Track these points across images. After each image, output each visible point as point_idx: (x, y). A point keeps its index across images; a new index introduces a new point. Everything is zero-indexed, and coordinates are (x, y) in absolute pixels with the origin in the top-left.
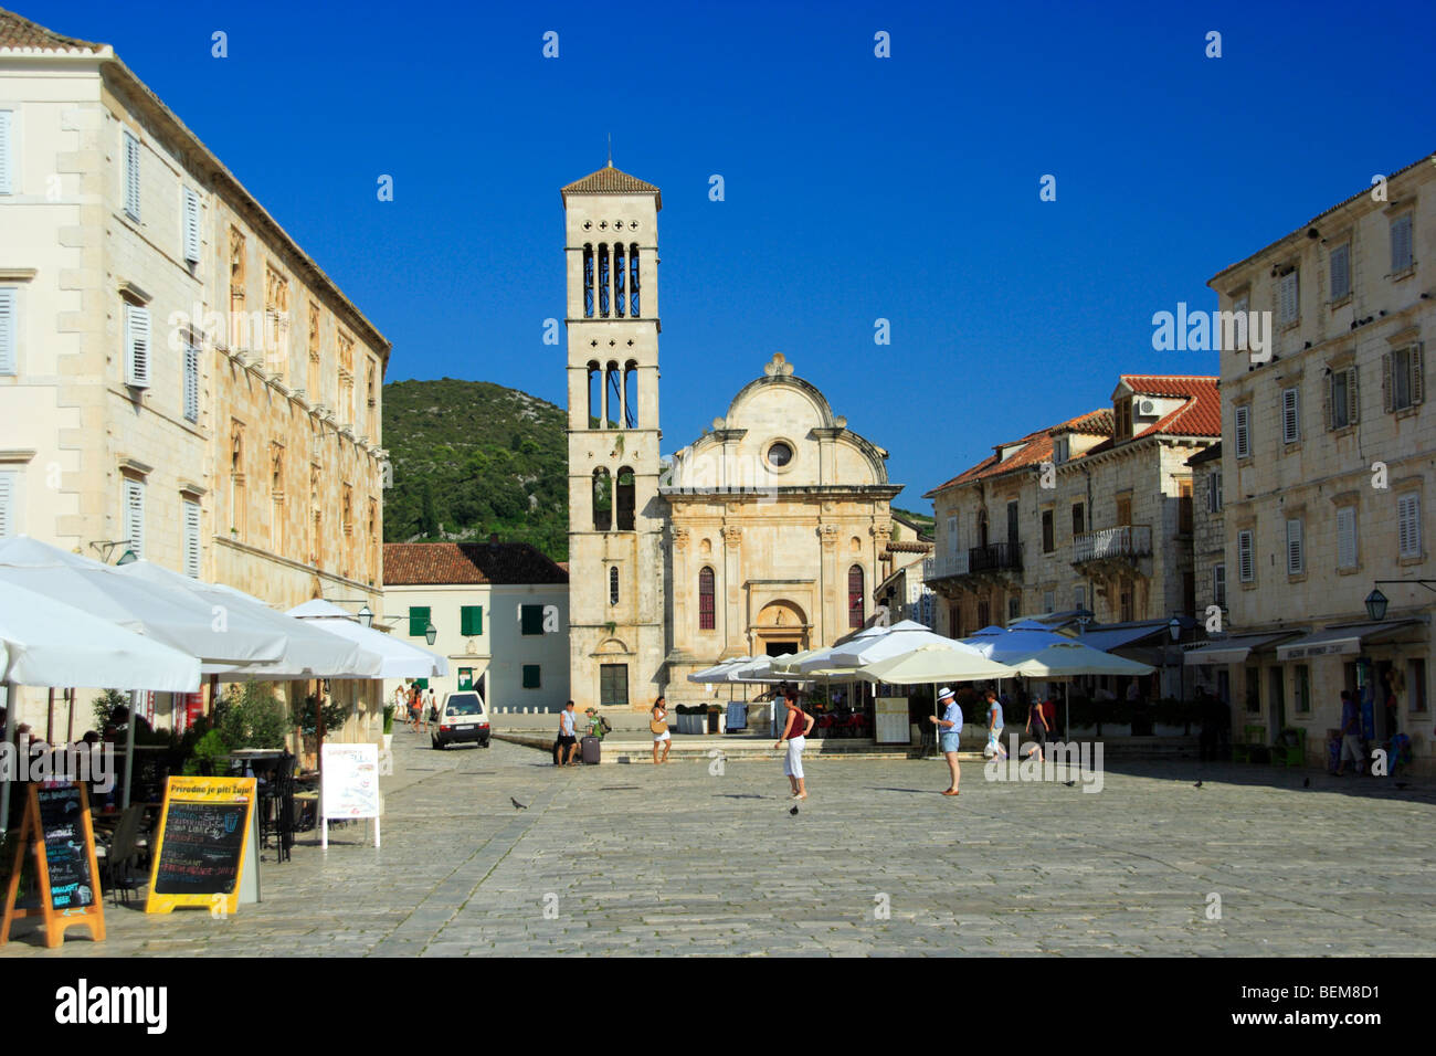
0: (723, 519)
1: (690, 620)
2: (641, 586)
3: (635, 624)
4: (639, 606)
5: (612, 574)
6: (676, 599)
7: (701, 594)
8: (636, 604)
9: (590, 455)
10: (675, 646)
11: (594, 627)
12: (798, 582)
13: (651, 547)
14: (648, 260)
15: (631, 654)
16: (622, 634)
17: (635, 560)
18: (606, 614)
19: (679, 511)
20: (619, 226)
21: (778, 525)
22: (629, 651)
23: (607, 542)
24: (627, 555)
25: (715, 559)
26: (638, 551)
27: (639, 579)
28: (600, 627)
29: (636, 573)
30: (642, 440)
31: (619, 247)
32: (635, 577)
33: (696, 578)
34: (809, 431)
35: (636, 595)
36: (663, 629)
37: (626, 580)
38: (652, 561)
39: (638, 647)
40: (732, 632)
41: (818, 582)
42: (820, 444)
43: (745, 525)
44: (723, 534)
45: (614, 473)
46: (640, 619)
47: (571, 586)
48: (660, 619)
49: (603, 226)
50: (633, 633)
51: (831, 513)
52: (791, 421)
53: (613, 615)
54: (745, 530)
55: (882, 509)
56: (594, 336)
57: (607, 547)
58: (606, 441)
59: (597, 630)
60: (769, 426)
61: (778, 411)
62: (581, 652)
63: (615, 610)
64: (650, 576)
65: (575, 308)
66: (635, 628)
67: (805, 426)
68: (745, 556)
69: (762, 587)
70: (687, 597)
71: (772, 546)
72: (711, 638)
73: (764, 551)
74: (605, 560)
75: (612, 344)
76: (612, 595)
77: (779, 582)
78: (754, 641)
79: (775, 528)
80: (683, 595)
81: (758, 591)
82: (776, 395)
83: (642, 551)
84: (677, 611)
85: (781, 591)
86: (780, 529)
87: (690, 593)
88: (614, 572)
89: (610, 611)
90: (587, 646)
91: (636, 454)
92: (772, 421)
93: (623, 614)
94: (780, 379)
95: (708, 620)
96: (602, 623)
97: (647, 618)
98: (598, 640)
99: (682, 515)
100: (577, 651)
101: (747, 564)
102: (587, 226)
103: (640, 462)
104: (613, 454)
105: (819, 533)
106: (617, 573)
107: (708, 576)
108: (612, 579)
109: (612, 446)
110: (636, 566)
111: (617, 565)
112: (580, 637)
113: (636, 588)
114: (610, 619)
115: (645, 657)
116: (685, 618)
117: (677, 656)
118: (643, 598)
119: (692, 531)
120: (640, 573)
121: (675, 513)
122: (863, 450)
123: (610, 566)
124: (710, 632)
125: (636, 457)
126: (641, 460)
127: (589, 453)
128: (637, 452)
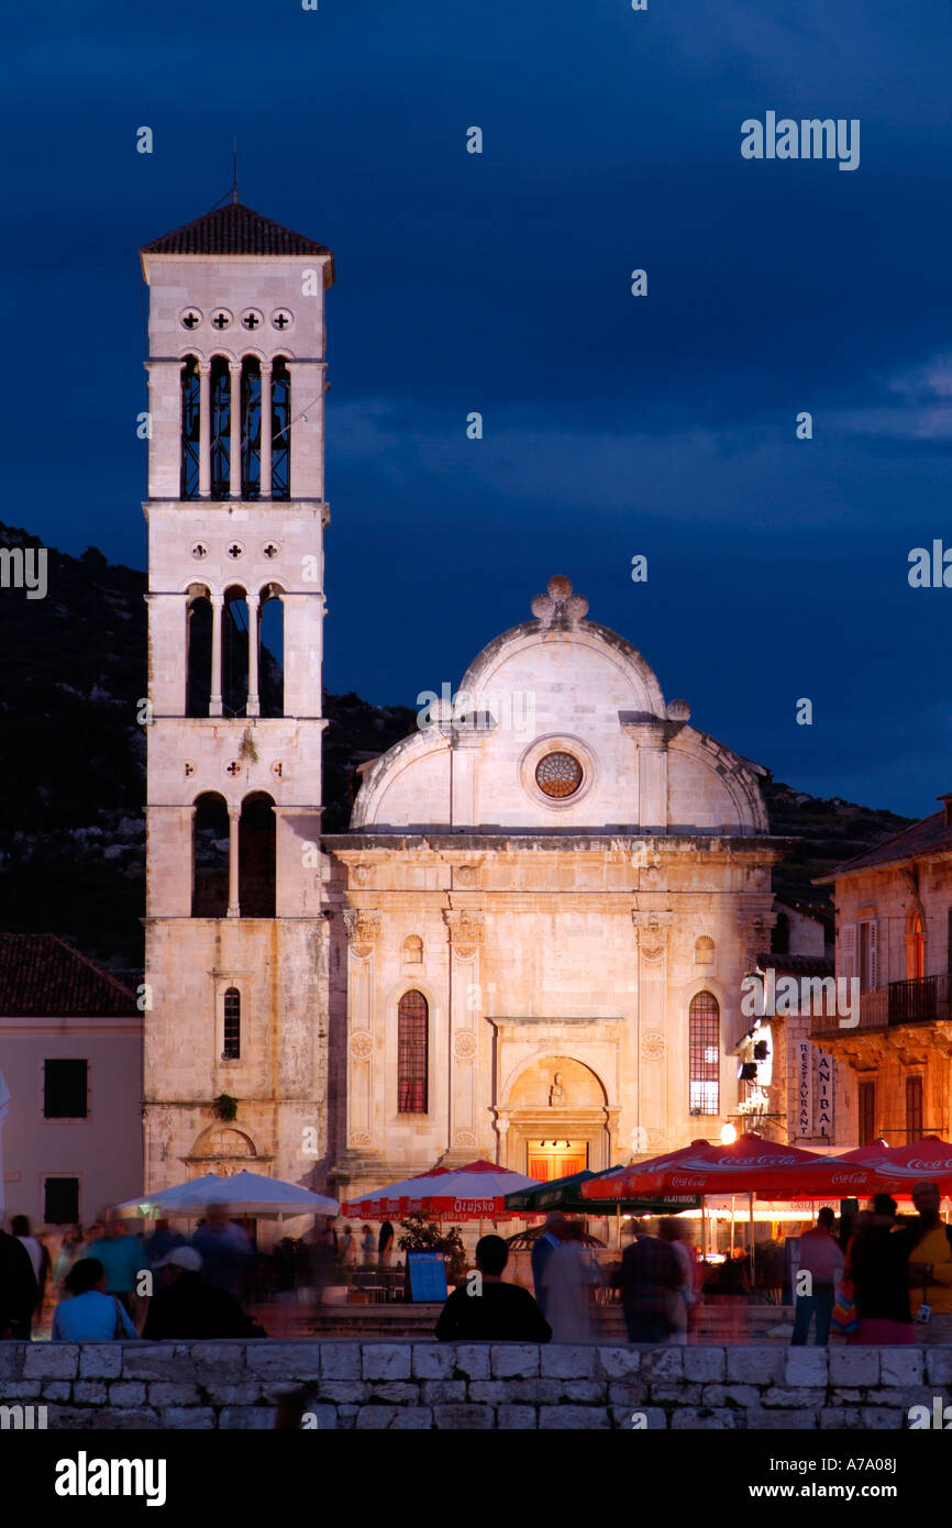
1: (379, 1094)
2: (283, 1026)
3: (271, 1099)
4: (280, 1066)
5: (227, 1001)
6: (352, 1055)
7: (401, 1042)
8: (274, 1061)
9: (189, 770)
10: (349, 1146)
11: (190, 1105)
12: (593, 1021)
13: (304, 951)
14: (307, 385)
15: (264, 1159)
16: (247, 1118)
17: (274, 976)
18: (214, 1080)
19: (359, 882)
20: (251, 322)
21: (553, 911)
22: (260, 1152)
23: (218, 940)
24: (258, 964)
25: (430, 976)
26: (280, 959)
27: (281, 1011)
28: (204, 1105)
29: (275, 999)
30: (291, 741)
31: (251, 364)
32: (274, 1010)
33: (393, 1012)
35: (275, 1044)
36: (325, 1111)
37: (254, 1013)
38: (306, 977)
39: (276, 1145)
40: (462, 1118)
41: (631, 1024)
42: (638, 756)
43: (489, 910)
44: (448, 927)
45: (234, 807)
46: (281, 1091)
47: (149, 1025)
48: (319, 1093)
49: (221, 322)
50: (269, 1117)
51: (657, 889)
52: (585, 710)
53: (229, 1083)
54: (489, 920)
56: (200, 538)
57: (218, 950)
58: (219, 742)
59: (197, 1111)
60: (539, 717)
61: (556, 688)
62: (165, 1154)
63: (235, 1074)
64: (301, 1006)
65: (164, 477)
66: (272, 1106)
67: (609, 719)
68: (489, 969)
69: (522, 1032)
70: (374, 1051)
71: (542, 952)
72: (420, 1131)
73: (525, 961)
74: (216, 975)
75: (235, 551)
76: (227, 1044)
77: (553, 1021)
78: (503, 1137)
79: (548, 918)
80: (366, 1047)
81: (512, 1040)
82: (554, 656)
83: (287, 958)
84: (355, 1078)
85: (557, 1040)
86: (558, 919)
87: (380, 1043)
88: (233, 998)
89: (222, 1075)
90: (176, 1143)
91: (279, 770)
92: (544, 709)
93: (248, 1081)
94: (562, 624)
95: (414, 1097)
96: (208, 1097)
97: (295, 1089)
98: (198, 1130)
99: (366, 888)
100: (157, 1153)
101: (492, 987)
102: (190, 322)
103: (285, 784)
104: (233, 768)
105: (632, 929)
106: (237, 1001)
107: (415, 1010)
108: (227, 1012)
109: (232, 752)
110: (275, 987)
111: (238, 985)
112: (163, 1124)
113: (275, 1031)
114: (222, 1090)
115: (290, 1167)
116: (370, 1093)
117: (353, 1164)
118: (288, 1049)
119: (386, 919)
120: (282, 1002)
121: (352, 884)
122: (721, 770)
123: (224, 986)
124: (416, 1120)
125: (280, 775)
126: (288, 779)
127: (187, 766)
128: (280, 765)
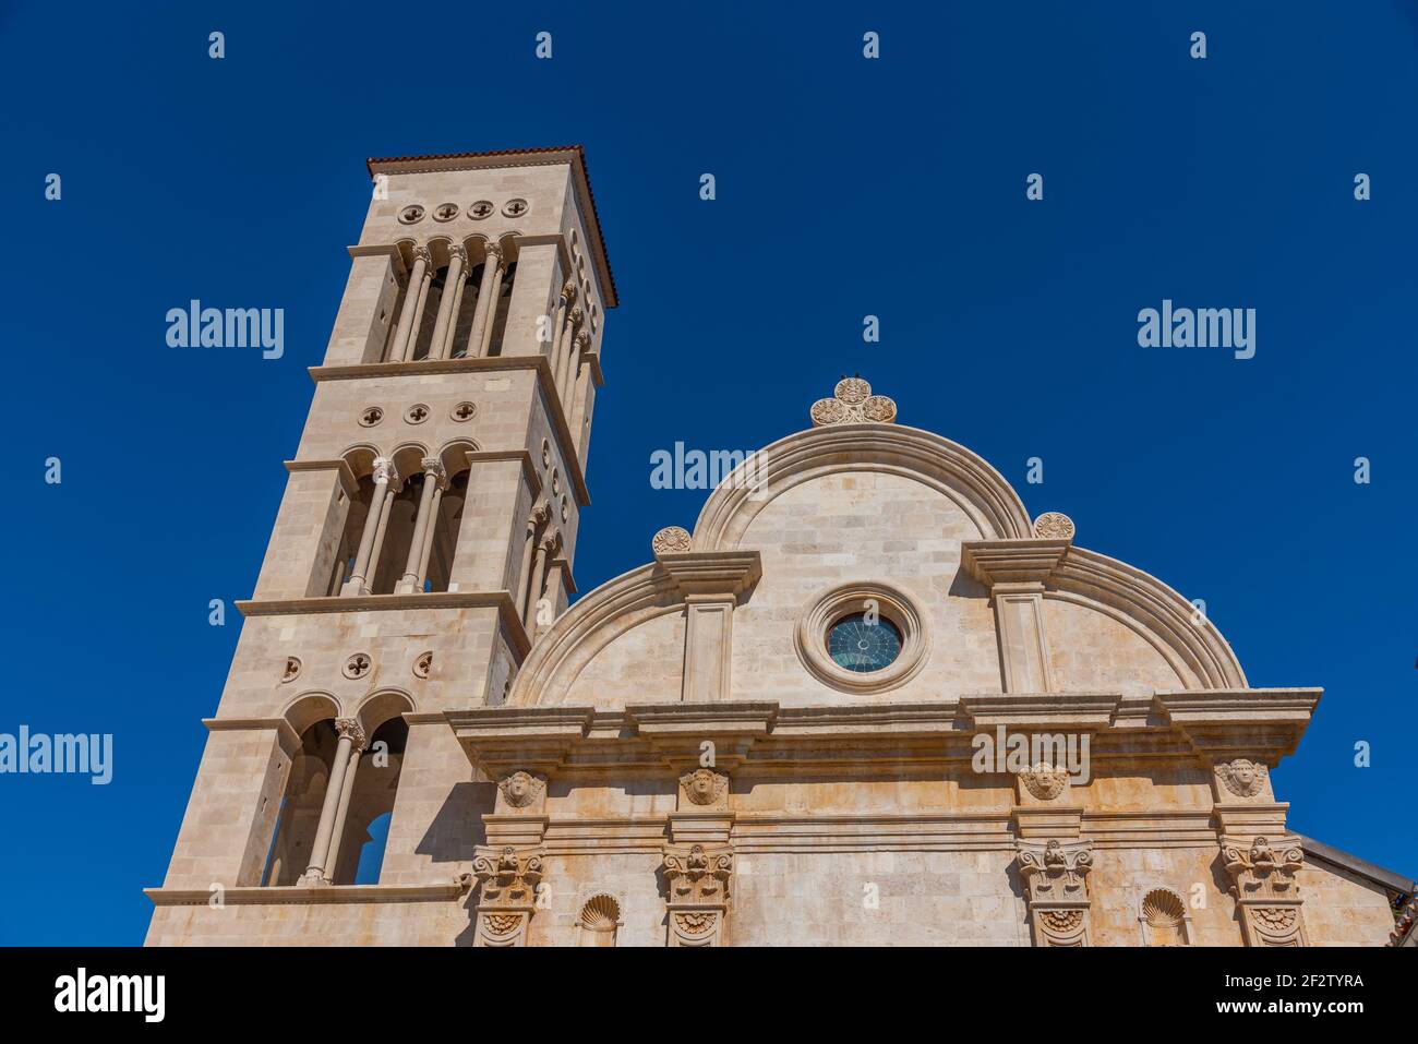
0: (667, 825)
9: (291, 668)
19: (515, 801)
20: (482, 211)
21: (861, 850)
30: (453, 626)
34: (951, 569)
42: (993, 604)
43: (742, 848)
44: (664, 879)
45: (349, 716)
49: (448, 213)
51: (1054, 804)
54: (743, 867)
55: (1245, 788)
56: (376, 402)
58: (346, 631)
60: (829, 559)
61: (853, 522)
65: (346, 348)
67: (940, 557)
75: (419, 414)
79: (851, 863)
82: (849, 485)
86: (870, 863)
91: (426, 663)
92: (836, 549)
99: (525, 812)
102: (412, 216)
103: (432, 685)
104: (358, 666)
105: (1019, 878)
109: (360, 644)
119: (555, 867)
121: (502, 808)
125: (426, 671)
126: (437, 677)
127: (290, 664)
128: (430, 659)
